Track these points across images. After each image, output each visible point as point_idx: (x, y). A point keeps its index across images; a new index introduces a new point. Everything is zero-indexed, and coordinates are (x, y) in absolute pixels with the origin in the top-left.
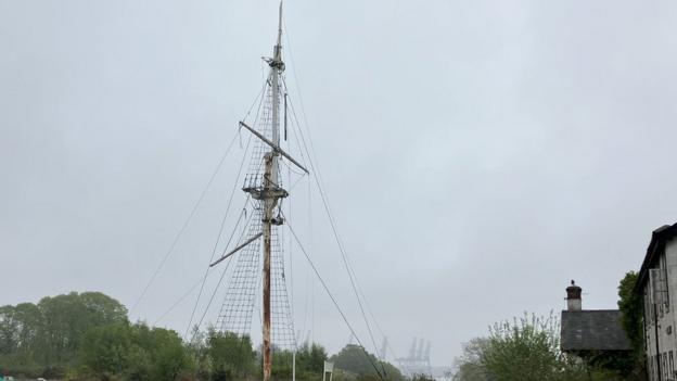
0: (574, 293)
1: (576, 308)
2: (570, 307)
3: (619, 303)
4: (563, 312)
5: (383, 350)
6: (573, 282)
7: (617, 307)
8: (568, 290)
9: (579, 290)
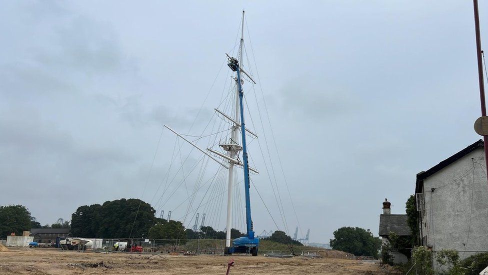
0: (387, 205)
1: (388, 213)
2: (385, 213)
3: (407, 211)
4: (381, 215)
5: (296, 235)
6: (386, 200)
7: (405, 213)
8: (383, 203)
9: (390, 204)
